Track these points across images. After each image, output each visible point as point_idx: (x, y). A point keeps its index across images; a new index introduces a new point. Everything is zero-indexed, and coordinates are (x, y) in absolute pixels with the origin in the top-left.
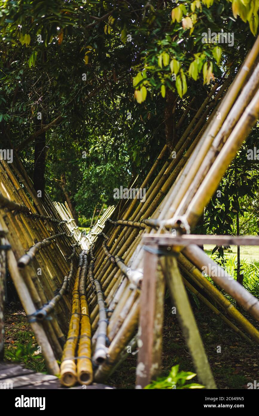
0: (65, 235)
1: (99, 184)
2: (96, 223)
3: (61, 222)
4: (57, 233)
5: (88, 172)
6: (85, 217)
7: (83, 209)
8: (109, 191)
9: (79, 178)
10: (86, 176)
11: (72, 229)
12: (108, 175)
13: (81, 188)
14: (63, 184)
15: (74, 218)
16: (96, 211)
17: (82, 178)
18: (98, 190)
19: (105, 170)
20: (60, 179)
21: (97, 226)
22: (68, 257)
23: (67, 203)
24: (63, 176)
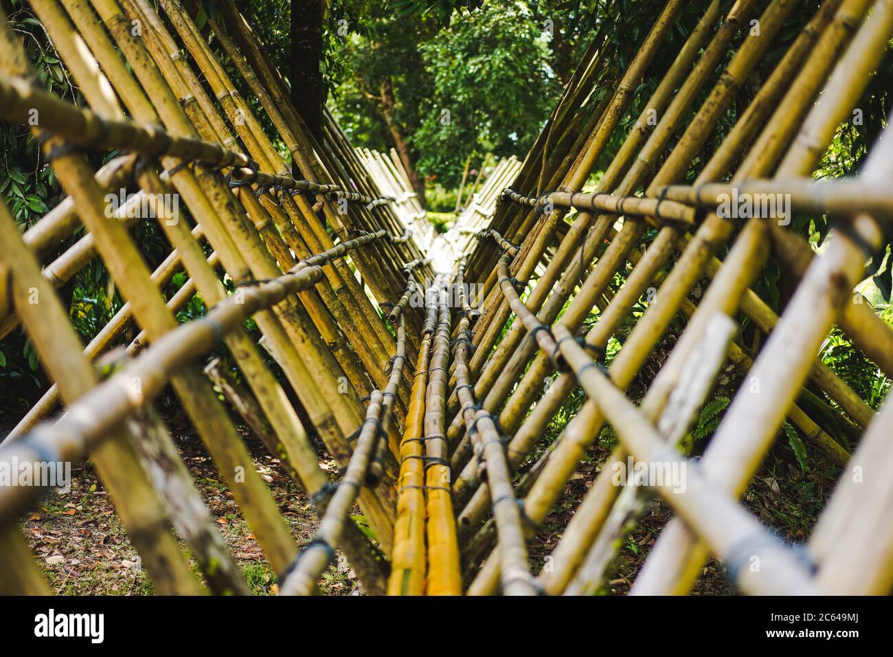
0: (386, 237)
1: (477, 103)
2: (470, 202)
3: (375, 202)
4: (358, 234)
5: (448, 73)
6: (443, 187)
7: (437, 167)
8: (502, 121)
9: (425, 90)
10: (443, 83)
11: (410, 218)
12: (497, 78)
13: (432, 116)
14: (387, 106)
15: (415, 190)
16: (469, 171)
17: (433, 92)
18: (473, 118)
19: (491, 68)
20: (380, 95)
21: (474, 210)
22: (391, 307)
23: (398, 153)
24: (385, 87)
